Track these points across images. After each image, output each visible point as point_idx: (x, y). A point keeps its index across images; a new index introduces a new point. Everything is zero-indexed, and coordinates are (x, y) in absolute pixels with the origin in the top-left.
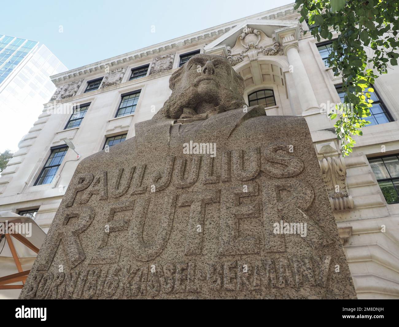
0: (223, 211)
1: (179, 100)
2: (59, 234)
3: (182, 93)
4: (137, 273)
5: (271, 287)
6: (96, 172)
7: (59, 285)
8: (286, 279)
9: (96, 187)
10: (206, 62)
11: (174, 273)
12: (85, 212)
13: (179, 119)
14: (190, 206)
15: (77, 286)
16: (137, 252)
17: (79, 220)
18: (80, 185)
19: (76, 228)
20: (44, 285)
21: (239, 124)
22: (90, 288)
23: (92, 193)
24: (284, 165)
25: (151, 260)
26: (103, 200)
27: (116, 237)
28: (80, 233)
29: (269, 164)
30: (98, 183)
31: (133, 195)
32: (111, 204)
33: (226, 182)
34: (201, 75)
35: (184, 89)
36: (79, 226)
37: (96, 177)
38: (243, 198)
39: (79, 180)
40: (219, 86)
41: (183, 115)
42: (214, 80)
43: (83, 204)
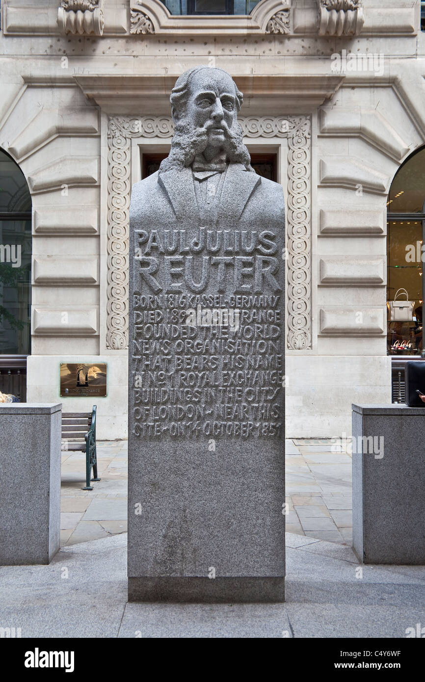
0: (236, 270)
1: (192, 148)
2: (140, 274)
3: (195, 141)
4: (194, 298)
5: (255, 307)
6: (149, 230)
7: (153, 302)
8: (261, 304)
9: (154, 243)
10: (215, 98)
11: (213, 299)
12: (153, 261)
13: (193, 170)
14: (218, 265)
15: (163, 303)
16: (193, 288)
17: (150, 266)
18: (141, 240)
19: (151, 271)
20: (144, 302)
21: (246, 206)
22: (171, 304)
23: (152, 247)
24: (268, 247)
25: (200, 292)
26: (162, 254)
27: (177, 278)
28: (154, 274)
29: (261, 245)
30: (154, 240)
31: (181, 254)
32: (169, 257)
33: (237, 253)
34: (210, 119)
35: (196, 134)
36: (152, 270)
37: (151, 235)
38: (246, 264)
39: (138, 236)
40: (226, 134)
41: (196, 166)
42: (223, 128)
43: (147, 254)
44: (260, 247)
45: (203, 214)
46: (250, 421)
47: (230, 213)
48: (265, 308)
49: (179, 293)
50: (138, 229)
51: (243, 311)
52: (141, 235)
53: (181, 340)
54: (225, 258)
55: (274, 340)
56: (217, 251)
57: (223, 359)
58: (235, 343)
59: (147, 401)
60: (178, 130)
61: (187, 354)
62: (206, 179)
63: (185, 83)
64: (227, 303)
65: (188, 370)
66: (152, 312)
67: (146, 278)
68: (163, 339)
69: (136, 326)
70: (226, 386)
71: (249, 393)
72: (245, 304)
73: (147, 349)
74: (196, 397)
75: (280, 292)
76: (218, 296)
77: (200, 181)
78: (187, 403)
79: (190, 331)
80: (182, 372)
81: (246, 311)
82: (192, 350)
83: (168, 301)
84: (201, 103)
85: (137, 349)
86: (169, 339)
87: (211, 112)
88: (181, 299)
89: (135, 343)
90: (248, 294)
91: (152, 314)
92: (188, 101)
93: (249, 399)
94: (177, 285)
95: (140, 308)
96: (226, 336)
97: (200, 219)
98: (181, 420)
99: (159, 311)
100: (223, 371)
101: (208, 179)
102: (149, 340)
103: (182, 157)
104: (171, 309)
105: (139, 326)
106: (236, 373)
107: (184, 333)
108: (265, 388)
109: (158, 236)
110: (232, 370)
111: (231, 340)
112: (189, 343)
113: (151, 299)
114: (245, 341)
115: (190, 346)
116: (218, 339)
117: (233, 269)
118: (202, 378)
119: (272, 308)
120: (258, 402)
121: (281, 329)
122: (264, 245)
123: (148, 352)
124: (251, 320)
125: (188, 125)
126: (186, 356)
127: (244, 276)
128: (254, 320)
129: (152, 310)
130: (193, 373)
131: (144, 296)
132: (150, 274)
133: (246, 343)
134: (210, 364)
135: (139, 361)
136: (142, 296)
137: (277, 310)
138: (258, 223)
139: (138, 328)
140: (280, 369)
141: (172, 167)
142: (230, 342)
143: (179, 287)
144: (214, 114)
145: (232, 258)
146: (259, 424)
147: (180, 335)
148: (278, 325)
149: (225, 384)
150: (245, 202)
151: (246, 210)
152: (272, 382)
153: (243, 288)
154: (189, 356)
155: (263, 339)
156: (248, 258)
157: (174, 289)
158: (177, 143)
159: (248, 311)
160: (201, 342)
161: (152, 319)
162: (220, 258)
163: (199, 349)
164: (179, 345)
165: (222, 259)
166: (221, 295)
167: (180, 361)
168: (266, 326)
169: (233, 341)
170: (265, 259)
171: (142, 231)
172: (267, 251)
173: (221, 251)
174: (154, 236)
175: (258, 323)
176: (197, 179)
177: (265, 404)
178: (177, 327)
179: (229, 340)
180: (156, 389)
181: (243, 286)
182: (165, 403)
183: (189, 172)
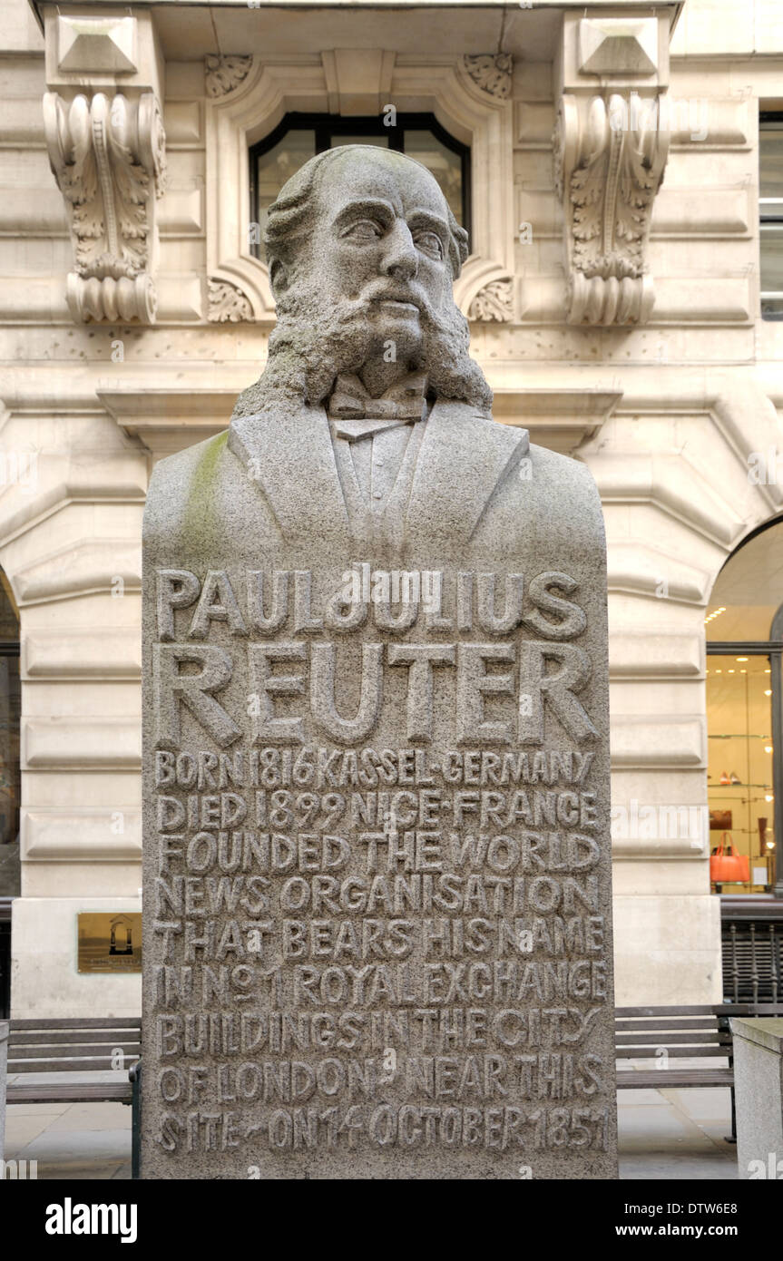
1: (327, 353)
2: (175, 691)
3: (335, 334)
4: (339, 759)
5: (522, 783)
6: (201, 570)
7: (214, 770)
8: (540, 776)
9: (215, 607)
10: (392, 219)
11: (395, 762)
12: (213, 656)
13: (330, 415)
14: (408, 667)
15: (245, 772)
16: (334, 732)
17: (206, 671)
18: (177, 597)
19: (208, 685)
20: (186, 769)
21: (488, 505)
22: (271, 775)
23: (211, 619)
24: (558, 617)
25: (359, 743)
26: (241, 636)
27: (287, 704)
28: (215, 693)
29: (536, 611)
30: (216, 597)
31: (300, 634)
32: (262, 646)
33: (466, 633)
34: (379, 274)
35: (338, 316)
36: (211, 682)
37: (207, 583)
38: (492, 664)
39: (169, 586)
40: (424, 317)
41: (340, 401)
42: (415, 301)
43: (198, 637)
44: (532, 616)
45: (362, 524)
46: (510, 1104)
47: (443, 524)
48: (550, 786)
49: (294, 744)
50: (169, 565)
51: (486, 794)
52: (177, 584)
53: (302, 875)
54: (431, 646)
55: (582, 874)
56: (406, 627)
57: (429, 930)
58: (464, 883)
59: (198, 1048)
60: (285, 312)
61: (319, 916)
62: (369, 437)
63: (304, 184)
64: (438, 772)
65: (325, 960)
66: (213, 798)
67: (192, 704)
68: (247, 872)
69: (164, 836)
70: (439, 1006)
71: (510, 1022)
72: (492, 774)
73: (197, 903)
74: (347, 1037)
75: (594, 742)
76: (409, 753)
77: (353, 441)
78: (321, 1053)
79: (326, 850)
80: (305, 968)
81: (494, 794)
82: (332, 905)
83: (260, 766)
84: (352, 231)
85: (167, 902)
86: (265, 875)
87: (381, 257)
88: (298, 762)
89: (161, 887)
90: (501, 746)
91: (213, 805)
92: (314, 234)
93: (508, 1043)
94: (287, 724)
95: (174, 788)
96: (437, 865)
97: (352, 540)
98: (304, 1102)
99: (232, 795)
100: (428, 961)
101: (377, 439)
102: (204, 876)
103: (299, 379)
104: (269, 792)
105: (173, 837)
106: (468, 966)
107: (310, 858)
108: (553, 1011)
109: (227, 587)
110: (456, 959)
111: (450, 876)
112: (325, 885)
113: (207, 760)
114: (494, 878)
115: (326, 892)
116: (410, 873)
117: (455, 678)
118: (367, 982)
119: (573, 786)
120: (537, 1049)
121: (599, 843)
122: (544, 610)
123: (200, 911)
124: (511, 818)
125: (316, 294)
126: (315, 922)
127: (488, 696)
128: (520, 819)
129: (213, 793)
130: (337, 970)
131: (189, 754)
132: (205, 692)
133: (496, 883)
134: (388, 944)
135: (176, 934)
136: (182, 755)
137: (586, 790)
138: (526, 550)
139: (171, 844)
140: (598, 956)
141: (267, 406)
142: (451, 883)
143: (292, 728)
144: (388, 261)
145: (450, 646)
146: (538, 1113)
147: (297, 865)
148: (591, 832)
149: (438, 999)
150: (485, 495)
151: (491, 515)
152: (577, 992)
153: (485, 729)
154: (325, 923)
155: (547, 872)
156: (498, 646)
157: (278, 733)
158: (283, 343)
159: (499, 796)
160: (359, 882)
161: (213, 818)
162: (412, 647)
163: (355, 901)
164: (296, 888)
165: (421, 651)
166: (419, 751)
167: (298, 935)
168: (554, 837)
169: (457, 878)
170: (548, 651)
171: (181, 572)
172: (554, 627)
173: (418, 629)
174: (217, 587)
175: (531, 828)
176: (344, 437)
177: (557, 1056)
178: (288, 840)
179: (443, 877)
180: (228, 1015)
181: (486, 725)
182: (255, 1055)
183: (320, 418)
